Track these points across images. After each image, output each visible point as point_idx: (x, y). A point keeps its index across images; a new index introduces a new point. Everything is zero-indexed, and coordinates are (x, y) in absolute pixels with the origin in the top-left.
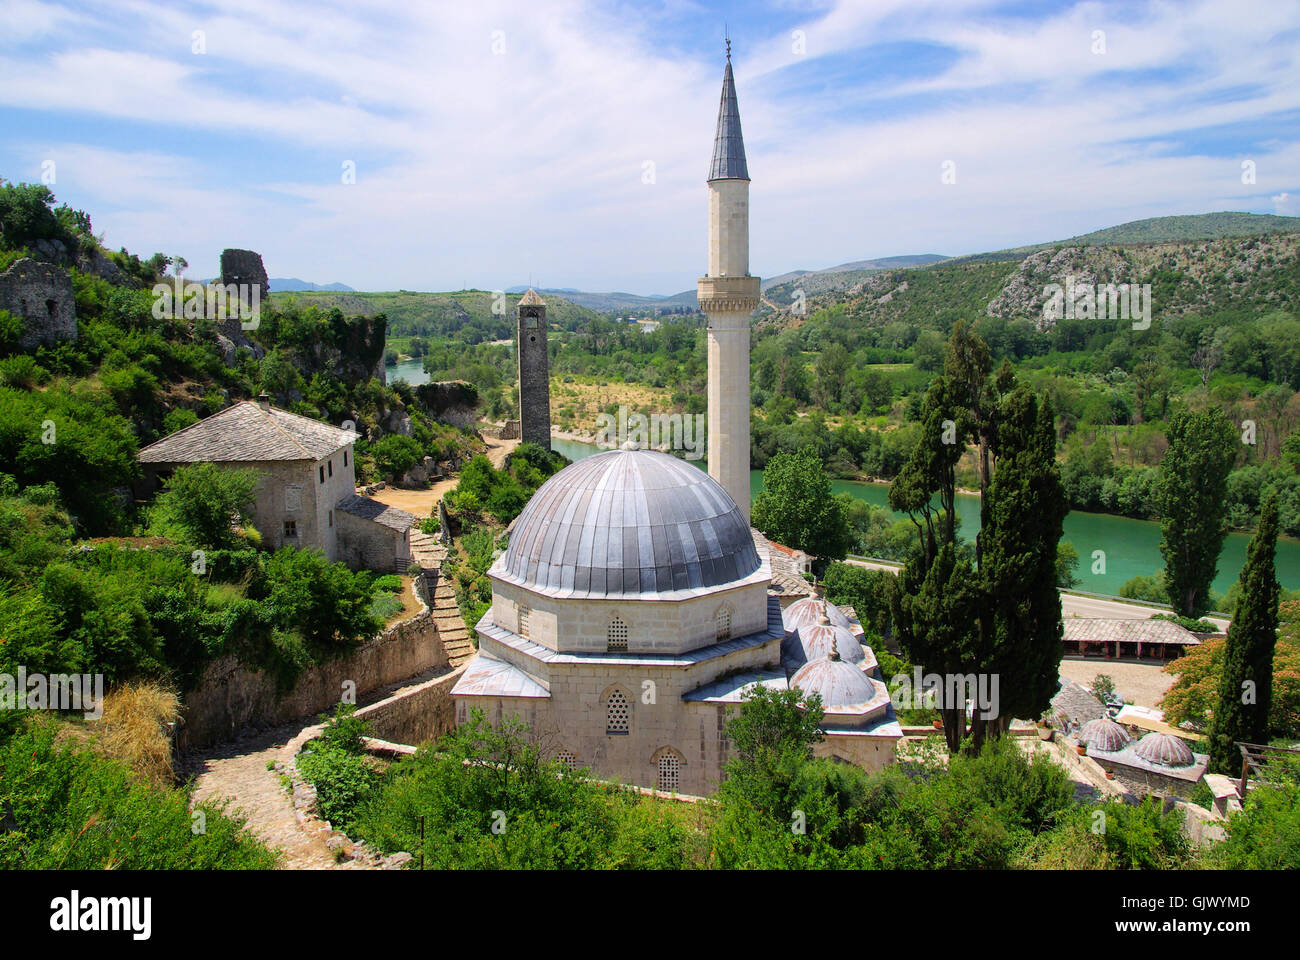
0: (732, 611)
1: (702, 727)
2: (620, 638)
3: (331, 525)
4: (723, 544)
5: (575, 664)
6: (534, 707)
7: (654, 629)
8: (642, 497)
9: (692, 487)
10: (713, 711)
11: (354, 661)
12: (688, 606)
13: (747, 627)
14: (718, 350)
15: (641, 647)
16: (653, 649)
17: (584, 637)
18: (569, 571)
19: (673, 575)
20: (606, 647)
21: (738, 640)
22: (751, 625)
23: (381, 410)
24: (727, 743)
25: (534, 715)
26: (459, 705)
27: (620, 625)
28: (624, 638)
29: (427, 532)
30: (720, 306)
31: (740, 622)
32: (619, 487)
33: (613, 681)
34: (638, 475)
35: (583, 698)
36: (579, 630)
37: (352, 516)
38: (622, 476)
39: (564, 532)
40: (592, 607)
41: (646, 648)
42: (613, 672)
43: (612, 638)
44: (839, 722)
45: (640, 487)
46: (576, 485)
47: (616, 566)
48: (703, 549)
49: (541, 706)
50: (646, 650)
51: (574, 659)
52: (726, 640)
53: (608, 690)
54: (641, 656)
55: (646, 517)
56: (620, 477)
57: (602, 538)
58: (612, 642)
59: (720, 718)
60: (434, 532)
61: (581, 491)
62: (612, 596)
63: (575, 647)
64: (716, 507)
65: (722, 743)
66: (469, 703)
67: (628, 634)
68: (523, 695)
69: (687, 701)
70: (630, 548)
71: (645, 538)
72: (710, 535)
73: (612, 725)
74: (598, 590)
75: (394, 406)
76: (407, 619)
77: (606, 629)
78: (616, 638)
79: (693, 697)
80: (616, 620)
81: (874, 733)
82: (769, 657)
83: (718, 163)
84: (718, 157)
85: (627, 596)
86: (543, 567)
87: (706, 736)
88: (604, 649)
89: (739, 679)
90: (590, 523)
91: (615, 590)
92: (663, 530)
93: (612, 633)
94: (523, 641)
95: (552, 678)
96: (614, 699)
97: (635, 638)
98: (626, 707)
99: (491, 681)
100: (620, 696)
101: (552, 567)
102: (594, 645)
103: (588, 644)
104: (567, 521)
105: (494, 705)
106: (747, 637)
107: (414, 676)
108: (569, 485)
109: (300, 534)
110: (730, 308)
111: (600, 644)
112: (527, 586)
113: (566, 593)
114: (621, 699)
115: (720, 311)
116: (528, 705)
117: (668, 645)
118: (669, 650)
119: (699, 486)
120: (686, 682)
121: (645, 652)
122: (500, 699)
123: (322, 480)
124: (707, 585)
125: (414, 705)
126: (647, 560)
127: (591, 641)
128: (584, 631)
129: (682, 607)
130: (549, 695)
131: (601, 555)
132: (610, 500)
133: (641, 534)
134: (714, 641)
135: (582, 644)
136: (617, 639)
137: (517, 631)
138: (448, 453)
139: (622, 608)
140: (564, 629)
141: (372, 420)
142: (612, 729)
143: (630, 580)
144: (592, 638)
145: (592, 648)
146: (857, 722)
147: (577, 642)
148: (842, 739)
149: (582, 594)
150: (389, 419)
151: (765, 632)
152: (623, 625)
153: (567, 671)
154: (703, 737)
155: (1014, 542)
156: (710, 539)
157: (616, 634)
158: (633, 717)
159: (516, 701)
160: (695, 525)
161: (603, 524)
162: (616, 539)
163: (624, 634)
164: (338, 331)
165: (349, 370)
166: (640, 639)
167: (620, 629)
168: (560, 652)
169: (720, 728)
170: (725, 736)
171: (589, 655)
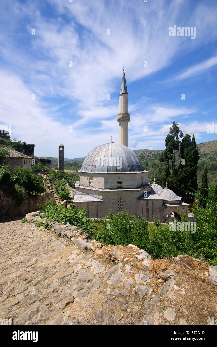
0: (143, 178)
1: (143, 207)
2: (120, 184)
6: (98, 205)
7: (129, 181)
10: (145, 202)
15: (126, 187)
16: (129, 187)
17: (111, 184)
18: (106, 167)
20: (117, 187)
22: (146, 182)
24: (149, 211)
25: (98, 207)
27: (120, 181)
28: (121, 184)
31: (144, 182)
33: (119, 196)
35: (112, 201)
36: (110, 182)
40: (113, 176)
41: (127, 187)
42: (120, 193)
43: (118, 184)
44: (175, 203)
51: (109, 190)
52: (142, 185)
53: (118, 198)
58: (118, 186)
59: (147, 204)
60: (47, 180)
62: (118, 173)
63: (109, 187)
65: (147, 211)
68: (95, 201)
69: (139, 200)
71: (125, 159)
73: (119, 208)
74: (114, 171)
80: (119, 179)
81: (182, 205)
85: (122, 172)
86: (97, 167)
87: (144, 209)
88: (116, 187)
91: (119, 171)
92: (128, 157)
93: (118, 183)
94: (91, 188)
95: (103, 196)
97: (124, 184)
98: (123, 203)
100: (121, 200)
102: (114, 186)
103: (112, 186)
105: (86, 205)
106: (145, 185)
111: (115, 186)
112: (92, 172)
113: (105, 172)
114: (121, 201)
116: (96, 204)
117: (133, 186)
121: (127, 188)
123: (25, 164)
124: (139, 171)
126: (126, 164)
128: (111, 183)
129: (136, 175)
130: (102, 201)
132: (114, 150)
135: (110, 186)
137: (88, 186)
139: (121, 176)
140: (106, 182)
142: (119, 209)
144: (113, 185)
145: (113, 187)
146: (178, 203)
147: (109, 186)
148: (176, 207)
149: (110, 172)
151: (148, 184)
153: (107, 194)
154: (143, 210)
155: (192, 164)
156: (137, 161)
157: (119, 183)
158: (125, 206)
159: (92, 203)
160: (134, 157)
163: (121, 183)
164: (25, 146)
166: (126, 184)
167: (120, 182)
168: (105, 189)
169: (147, 207)
170: (148, 209)
171: (112, 189)
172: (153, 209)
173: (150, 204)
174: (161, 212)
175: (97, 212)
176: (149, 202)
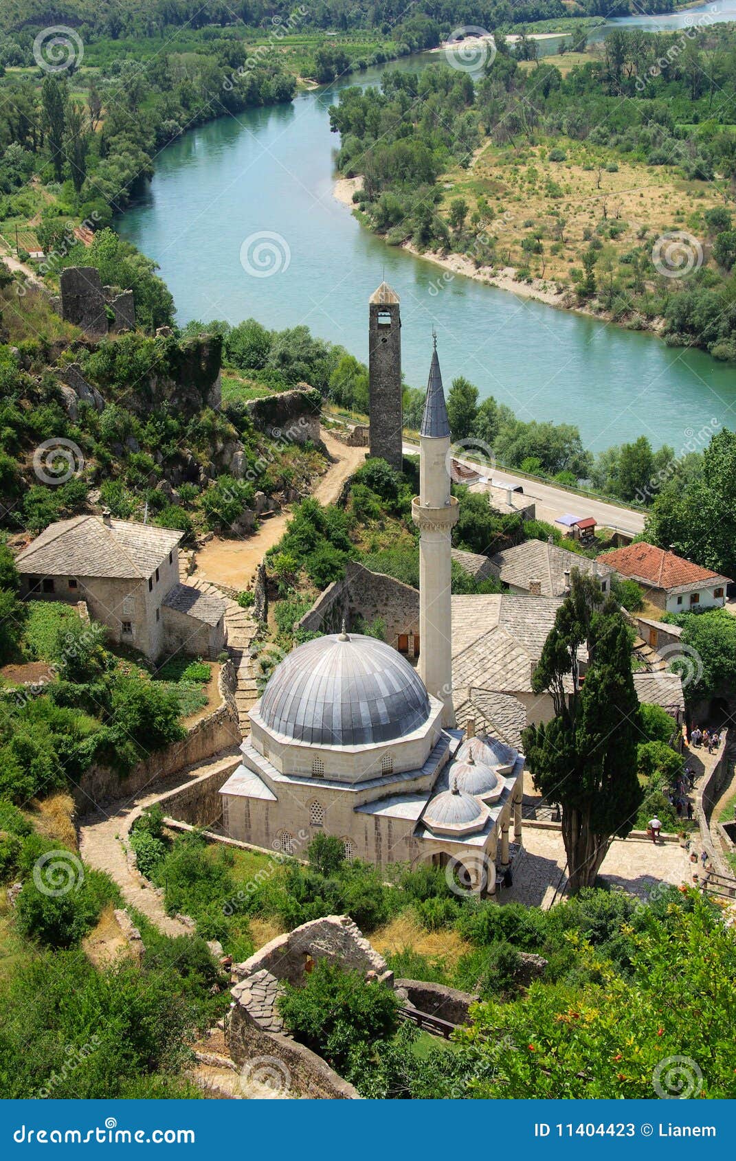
0: (394, 757)
1: (366, 828)
2: (319, 770)
3: (158, 618)
4: (391, 714)
5: (291, 784)
6: (267, 806)
7: (339, 767)
8: (339, 682)
9: (376, 675)
10: (373, 820)
11: (167, 753)
12: (361, 755)
13: (406, 766)
15: (331, 778)
16: (339, 778)
17: (297, 767)
18: (291, 725)
19: (353, 734)
21: (398, 774)
22: (409, 765)
23: (214, 445)
24: (381, 838)
25: (267, 810)
26: (224, 799)
27: (319, 762)
28: (322, 770)
29: (242, 606)
31: (398, 764)
32: (326, 675)
33: (314, 795)
34: (340, 666)
35: (296, 803)
36: (295, 763)
37: (175, 612)
39: (290, 700)
40: (302, 751)
41: (334, 777)
42: (313, 790)
43: (314, 771)
45: (339, 675)
47: (318, 727)
48: (375, 719)
49: (271, 805)
50: (334, 779)
51: (291, 780)
52: (388, 774)
53: (311, 800)
54: (331, 782)
55: (339, 696)
57: (311, 710)
58: (314, 774)
59: (376, 824)
60: (248, 605)
62: (315, 746)
63: (293, 772)
64: (390, 688)
65: (378, 838)
66: (229, 798)
67: (324, 768)
68: (261, 797)
69: (356, 812)
70: (327, 717)
71: (337, 710)
72: (382, 709)
74: (307, 740)
75: (228, 438)
76: (208, 714)
77: (311, 763)
78: (317, 770)
79: (360, 810)
80: (316, 759)
81: (466, 842)
82: (423, 785)
85: (323, 747)
86: (277, 720)
87: (369, 833)
89: (394, 800)
90: (305, 697)
91: (317, 741)
92: (349, 707)
93: (314, 766)
94: (266, 762)
95: (278, 788)
96: (315, 805)
97: (329, 771)
98: (322, 810)
99: (244, 786)
100: (318, 804)
101: (282, 721)
102: (304, 772)
103: (300, 773)
104: (292, 693)
105: (244, 802)
106: (405, 772)
107: (213, 755)
109: (134, 632)
111: (307, 773)
112: (268, 730)
113: (288, 740)
114: (318, 806)
116: (264, 803)
117: (347, 778)
118: (349, 780)
119: (382, 674)
120: (355, 801)
122: (248, 799)
123: (151, 588)
124: (375, 741)
125: (205, 786)
126: (337, 725)
127: (301, 770)
128: (297, 764)
129: (356, 757)
130: (276, 800)
131: (310, 718)
132: (319, 683)
133: (335, 708)
134: (380, 775)
135: (297, 771)
136: (317, 772)
137: (263, 754)
138: (282, 483)
139: (320, 753)
140: (286, 760)
141: (204, 457)
142: (313, 822)
143: (324, 736)
144: (302, 768)
145: (301, 775)
146: (458, 834)
147: (293, 770)
148: (448, 844)
149: (297, 742)
150: (223, 452)
151: (420, 769)
152: (321, 763)
153: (285, 787)
154: (367, 833)
156: (382, 711)
157: (317, 767)
158: (325, 817)
159: (257, 801)
160: (372, 704)
161: (312, 699)
162: (320, 710)
163: (322, 767)
164: (173, 362)
165: (184, 399)
166: (332, 772)
167: (319, 764)
168: (284, 774)
169: (376, 829)
170: (379, 834)
171: (300, 778)
172: (390, 835)
173: (383, 824)
174: (410, 846)
175: (267, 819)
176: (381, 819)
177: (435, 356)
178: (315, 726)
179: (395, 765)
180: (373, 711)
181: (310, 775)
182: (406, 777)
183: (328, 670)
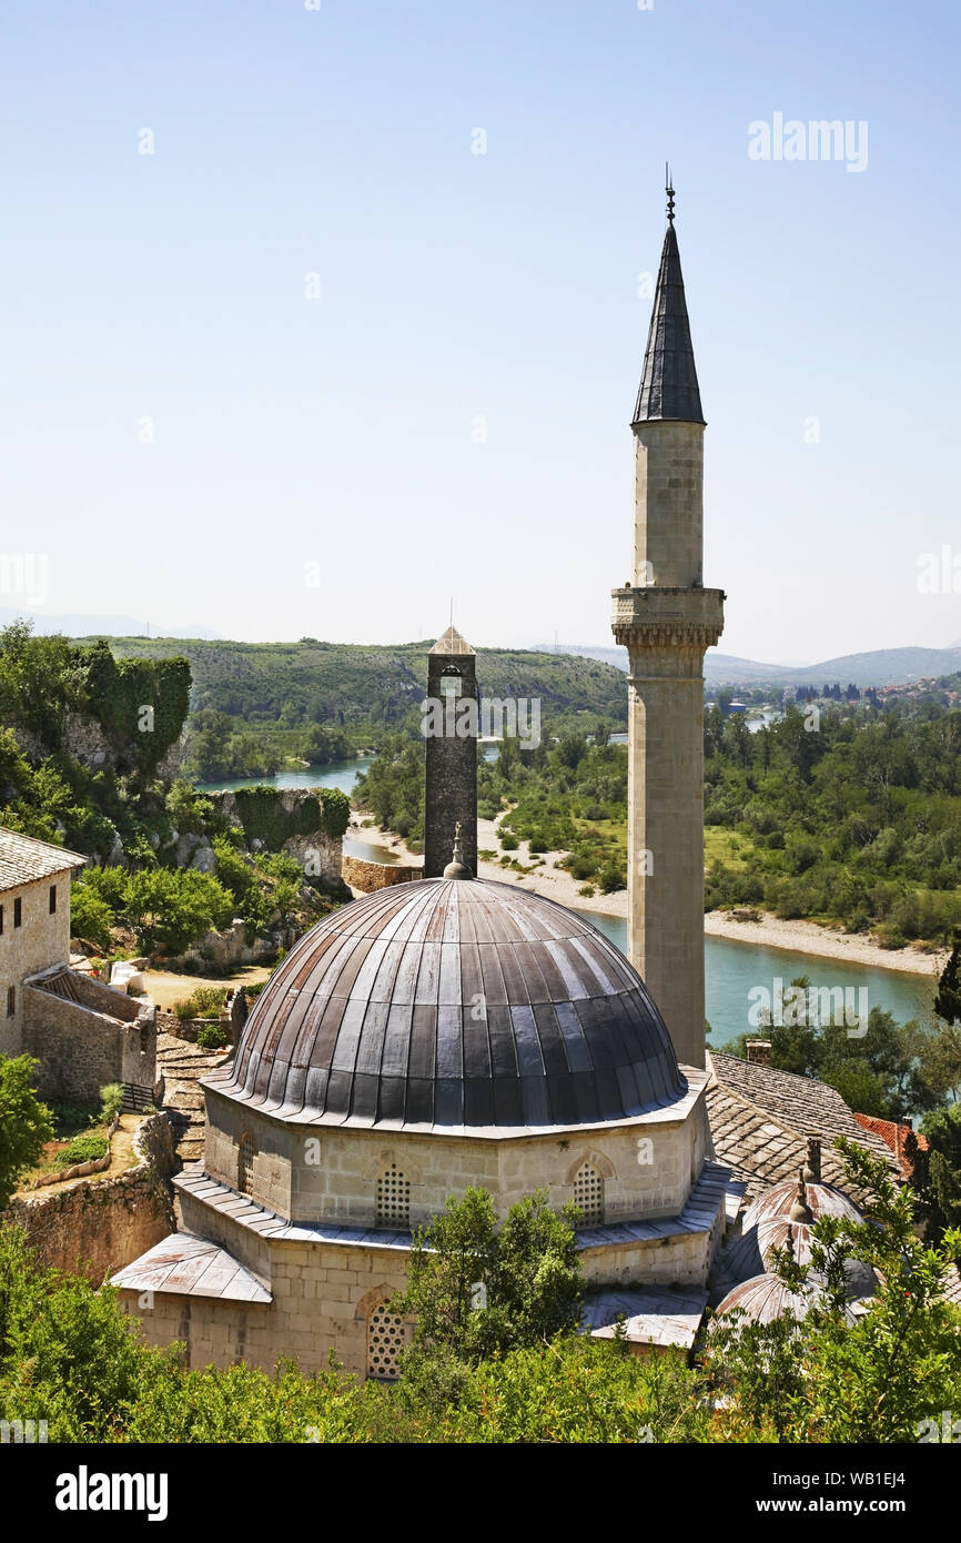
0: (608, 1170)
2: (397, 1203)
3: (11, 1011)
4: (593, 1047)
5: (314, 1245)
6: (239, 1322)
7: (456, 1191)
8: (453, 956)
9: (549, 945)
12: (518, 1152)
13: (636, 1204)
14: (643, 715)
17: (336, 1197)
18: (318, 1077)
21: (619, 1227)
22: (646, 1203)
25: (242, 1336)
27: (397, 1179)
28: (404, 1204)
30: (645, 638)
31: (620, 1193)
32: (417, 939)
33: (380, 1281)
34: (454, 918)
35: (328, 1309)
36: (326, 1184)
38: (426, 918)
39: (319, 1007)
40: (350, 1145)
42: (378, 1266)
43: (382, 1202)
46: (348, 932)
47: (396, 1072)
48: (555, 1051)
49: (253, 1316)
51: (316, 1237)
52: (593, 1222)
53: (370, 1297)
55: (456, 988)
56: (422, 921)
57: (376, 1025)
58: (383, 1210)
61: (355, 940)
62: (385, 1124)
63: (319, 1215)
64: (589, 980)
67: (410, 1196)
68: (226, 1295)
70: (421, 1045)
71: (448, 1025)
72: (570, 1026)
74: (363, 1113)
77: (373, 1184)
78: (390, 1203)
80: (391, 1171)
82: (678, 1266)
83: (646, 394)
84: (648, 384)
85: (410, 1128)
86: (278, 1070)
90: (360, 993)
91: (392, 1116)
93: (383, 1194)
94: (242, 1203)
95: (278, 1270)
96: (382, 1317)
97: (424, 1206)
98: (402, 1332)
99: (178, 1271)
100: (391, 1311)
101: (294, 1072)
102: (352, 1212)
103: (340, 1210)
104: (324, 992)
106: (636, 1223)
108: (337, 931)
110: (662, 641)
111: (362, 1211)
112: (254, 1103)
113: (310, 1115)
115: (647, 646)
119: (565, 945)
122: (187, 1302)
126: (450, 1065)
127: (348, 1205)
128: (336, 1188)
129: (503, 1156)
130: (268, 1299)
131: (372, 1052)
132: (398, 956)
133: (442, 1018)
135: (332, 1210)
136: (393, 1206)
137: (236, 1187)
139: (401, 1149)
140: (302, 1180)
142: (374, 1373)
143: (415, 1098)
144: (349, 1200)
145: (345, 1220)
147: (323, 1205)
149: (336, 1119)
151: (675, 1220)
152: (404, 1180)
153: (300, 1257)
156: (571, 1037)
157: (390, 1195)
160: (545, 1016)
161: (381, 997)
162: (399, 1025)
163: (404, 1196)
166: (432, 1208)
167: (397, 1187)
168: (295, 1224)
171: (342, 1229)
177: (671, 237)
178: (387, 1070)
179: (609, 1197)
180: (546, 1032)
181: (369, 1221)
182: (644, 1236)
183: (420, 929)
